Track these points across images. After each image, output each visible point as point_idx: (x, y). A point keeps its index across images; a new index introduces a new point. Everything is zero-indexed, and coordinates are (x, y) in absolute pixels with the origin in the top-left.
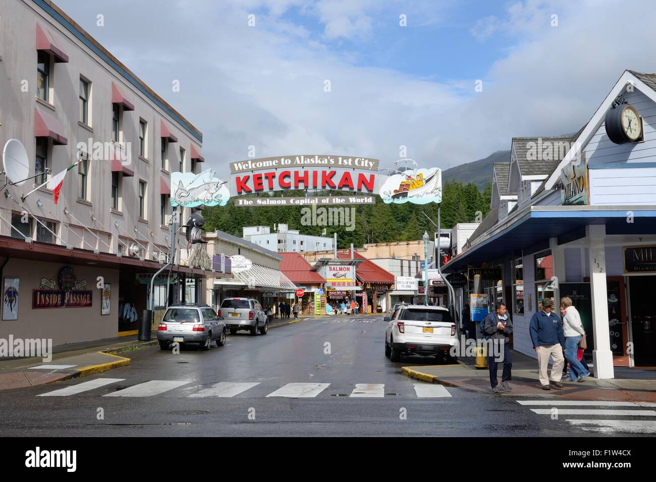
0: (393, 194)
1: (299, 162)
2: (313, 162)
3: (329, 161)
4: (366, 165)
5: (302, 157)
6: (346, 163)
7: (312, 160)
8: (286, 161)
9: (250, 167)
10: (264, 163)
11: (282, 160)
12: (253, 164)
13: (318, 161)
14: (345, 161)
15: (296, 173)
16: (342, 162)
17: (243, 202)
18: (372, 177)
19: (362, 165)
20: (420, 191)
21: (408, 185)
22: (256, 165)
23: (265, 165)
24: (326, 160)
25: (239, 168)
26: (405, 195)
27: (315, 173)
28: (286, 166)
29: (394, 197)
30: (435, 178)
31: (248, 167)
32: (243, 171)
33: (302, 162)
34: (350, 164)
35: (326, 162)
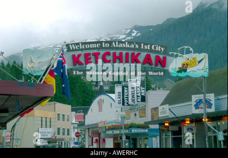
0: (178, 70)
1: (114, 46)
2: (124, 46)
3: (135, 46)
4: (159, 50)
5: (117, 42)
6: (146, 48)
7: (123, 44)
8: (106, 45)
9: (81, 48)
10: (91, 45)
11: (103, 44)
12: (83, 46)
13: (127, 46)
14: (145, 46)
15: (114, 54)
16: (144, 47)
17: (76, 72)
18: (165, 58)
19: (157, 49)
20: (195, 68)
21: (187, 64)
22: (85, 47)
23: (91, 47)
24: (133, 45)
25: (73, 48)
26: (185, 71)
27: (127, 54)
28: (106, 48)
29: (178, 72)
30: (204, 60)
31: (79, 47)
32: (76, 50)
33: (117, 46)
34: (149, 48)
35: (133, 47)
